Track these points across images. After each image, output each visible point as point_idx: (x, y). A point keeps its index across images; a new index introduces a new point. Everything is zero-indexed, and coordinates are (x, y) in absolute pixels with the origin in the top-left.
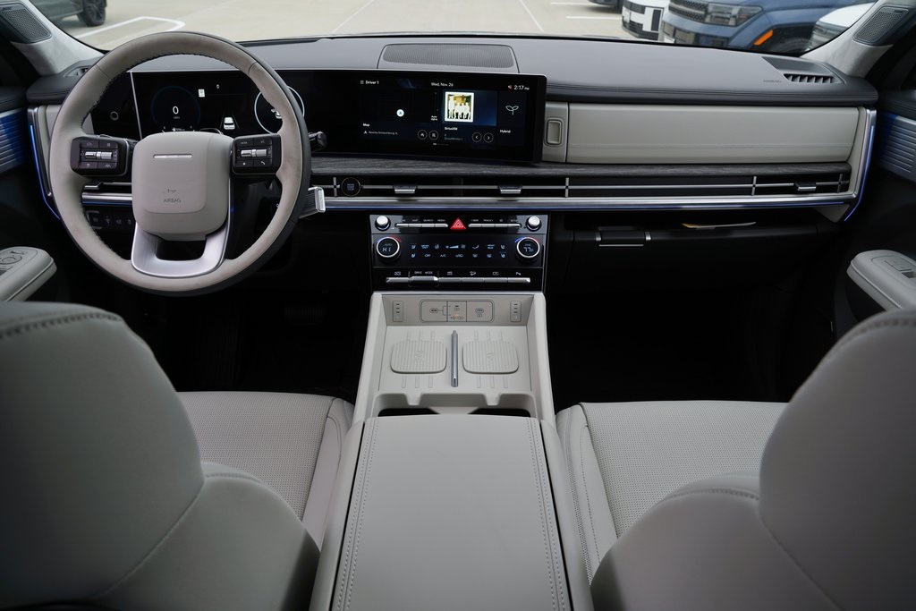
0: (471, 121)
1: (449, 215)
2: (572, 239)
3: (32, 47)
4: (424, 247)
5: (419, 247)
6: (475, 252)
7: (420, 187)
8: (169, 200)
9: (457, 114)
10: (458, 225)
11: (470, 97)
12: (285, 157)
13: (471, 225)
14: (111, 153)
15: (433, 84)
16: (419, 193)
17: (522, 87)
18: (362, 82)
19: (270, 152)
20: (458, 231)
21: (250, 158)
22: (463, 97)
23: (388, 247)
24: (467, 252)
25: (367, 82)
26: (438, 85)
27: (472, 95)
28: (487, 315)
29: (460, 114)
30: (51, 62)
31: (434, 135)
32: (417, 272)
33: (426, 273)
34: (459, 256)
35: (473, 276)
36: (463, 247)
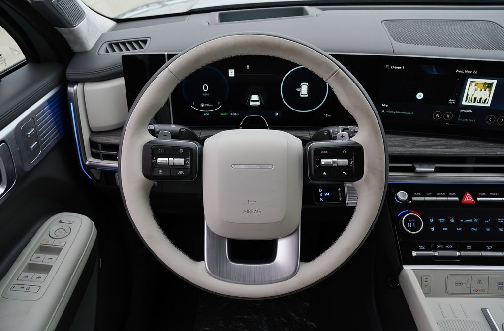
0: (489, 105)
1: (460, 189)
3: (73, 30)
4: (441, 220)
5: (436, 221)
6: (488, 225)
7: (437, 165)
8: (248, 211)
9: (475, 99)
10: (468, 199)
12: (368, 168)
13: (479, 199)
14: (183, 159)
15: (457, 71)
16: (438, 170)
18: (388, 67)
19: (351, 163)
20: (469, 205)
22: (485, 84)
23: (412, 223)
24: (481, 225)
25: (393, 67)
26: (462, 72)
27: (495, 82)
29: (478, 99)
31: (448, 116)
32: (439, 246)
33: (447, 246)
34: (474, 229)
35: (491, 251)
36: (476, 220)
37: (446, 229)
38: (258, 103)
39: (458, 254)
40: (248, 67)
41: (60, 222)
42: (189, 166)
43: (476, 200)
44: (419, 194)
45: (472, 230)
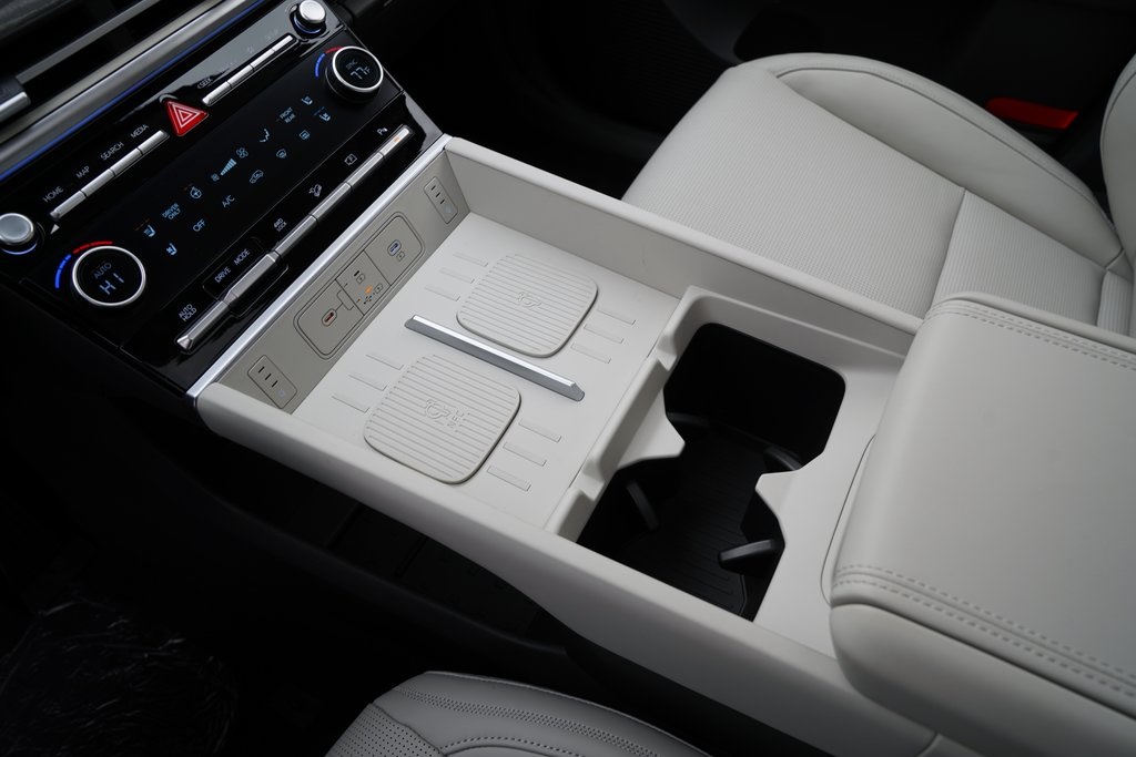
4: (172, 212)
5: (161, 225)
6: (273, 146)
7: (27, 77)
10: (184, 115)
13: (206, 100)
16: (39, 93)
20: (198, 131)
23: (108, 276)
24: (263, 157)
32: (220, 277)
33: (237, 261)
34: (257, 176)
35: (325, 195)
36: (242, 153)
37: (200, 225)
39: (272, 258)
43: (201, 106)
44: (61, 189)
45: (253, 181)
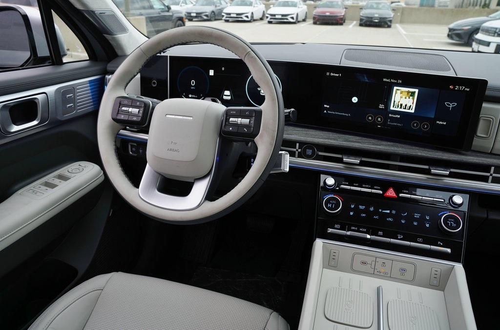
0: (413, 111)
1: (384, 184)
2: (486, 216)
3: (115, 37)
4: (361, 207)
5: (357, 207)
6: (404, 218)
7: (364, 159)
8: (171, 150)
9: (401, 105)
10: (391, 193)
11: (414, 93)
12: (263, 127)
13: (401, 195)
14: (138, 110)
15: (385, 80)
16: (362, 164)
17: (462, 88)
18: (328, 74)
19: (252, 122)
20: (390, 198)
21: (236, 125)
22: (408, 92)
23: (332, 204)
24: (397, 218)
25: (332, 74)
26: (389, 80)
27: (417, 91)
28: (409, 275)
29: (404, 105)
30: (125, 48)
31: (379, 119)
32: (353, 228)
33: (361, 229)
34: (390, 219)
35: (401, 239)
36: (394, 212)
37: (364, 215)
38: (229, 98)
39: (368, 236)
40: (223, 69)
41: (80, 165)
42: (141, 115)
43: (397, 194)
44: (347, 183)
45: (388, 219)
